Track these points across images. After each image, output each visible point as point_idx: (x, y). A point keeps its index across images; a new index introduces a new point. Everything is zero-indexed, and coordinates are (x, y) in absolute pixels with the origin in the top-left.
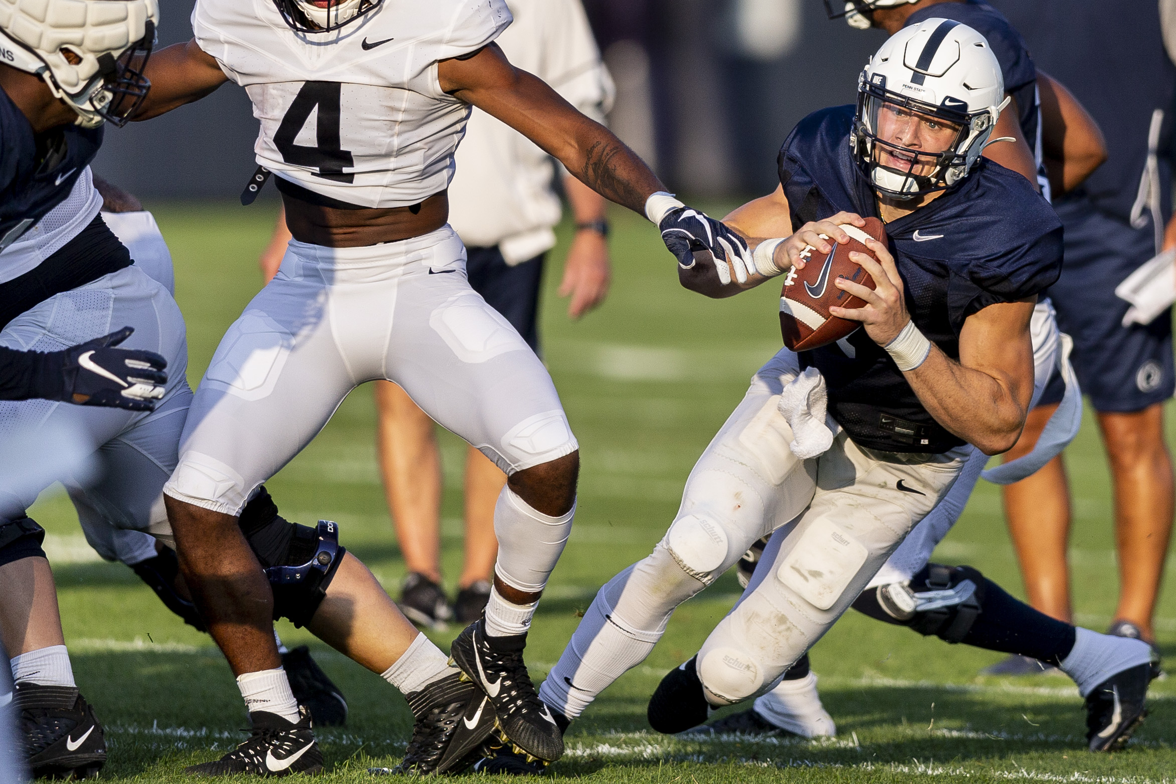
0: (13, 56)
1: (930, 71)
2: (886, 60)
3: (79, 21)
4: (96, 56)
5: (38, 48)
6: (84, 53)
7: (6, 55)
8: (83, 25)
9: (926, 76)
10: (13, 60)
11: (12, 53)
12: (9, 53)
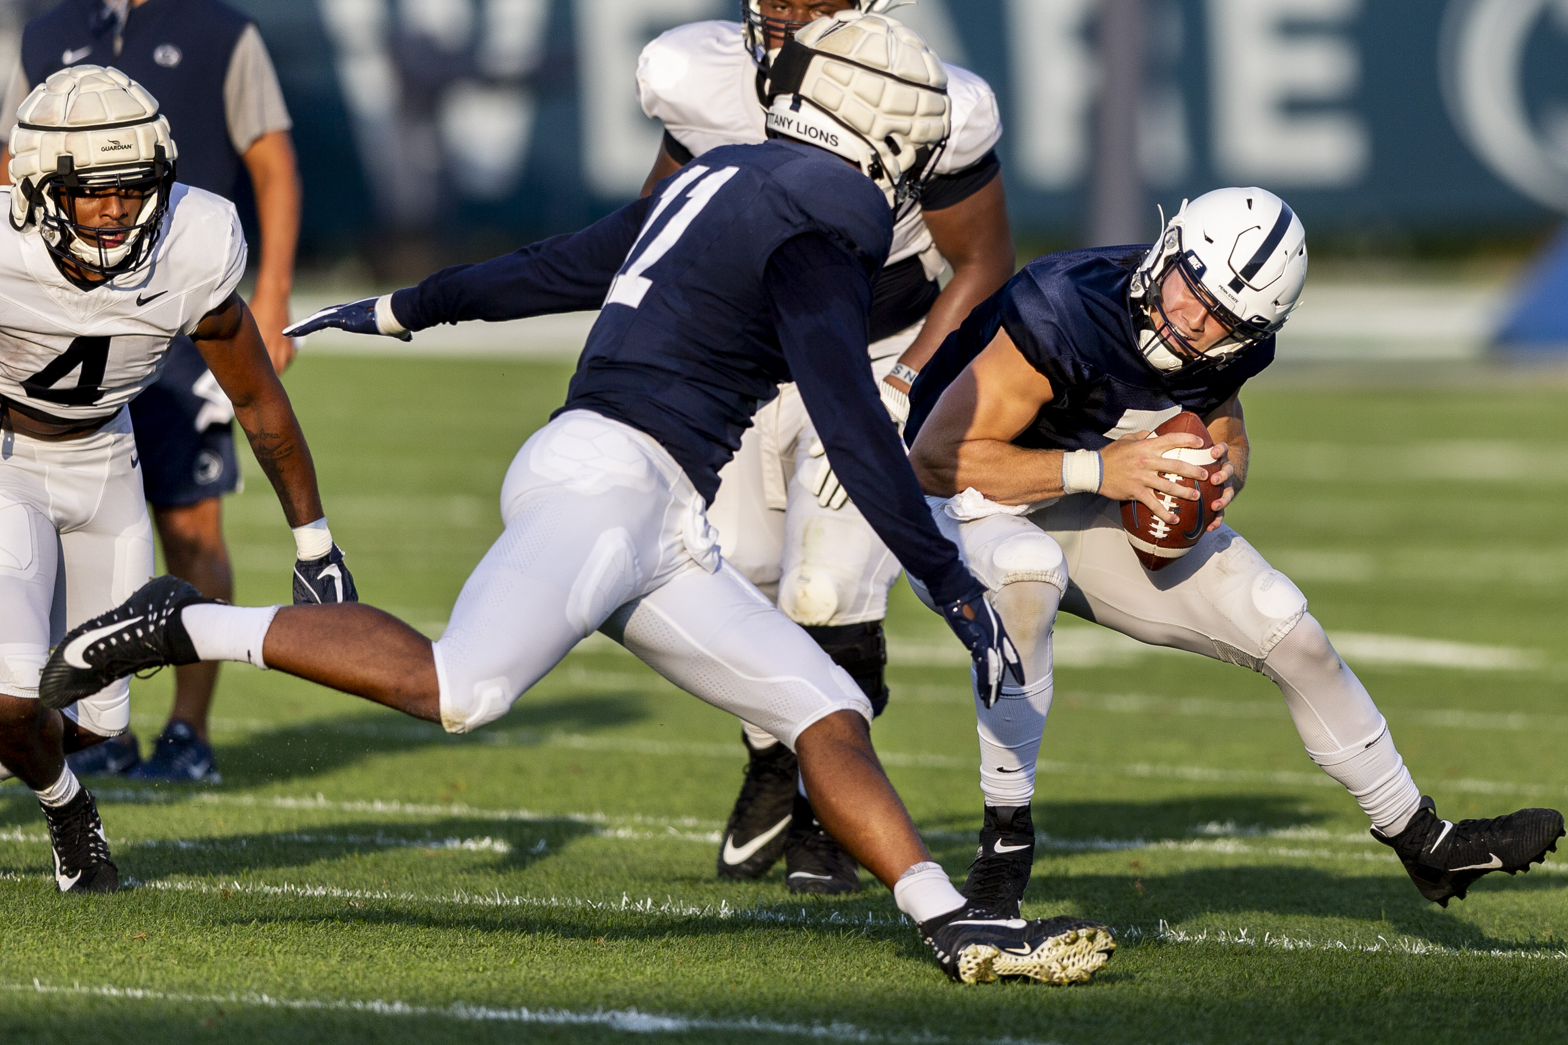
0: (838, 141)
1: (1251, 283)
2: (1210, 241)
3: (910, 108)
4: (914, 147)
5: (868, 133)
6: (906, 143)
7: (829, 139)
8: (912, 114)
9: (1246, 287)
10: (837, 144)
11: (837, 138)
12: (834, 138)
